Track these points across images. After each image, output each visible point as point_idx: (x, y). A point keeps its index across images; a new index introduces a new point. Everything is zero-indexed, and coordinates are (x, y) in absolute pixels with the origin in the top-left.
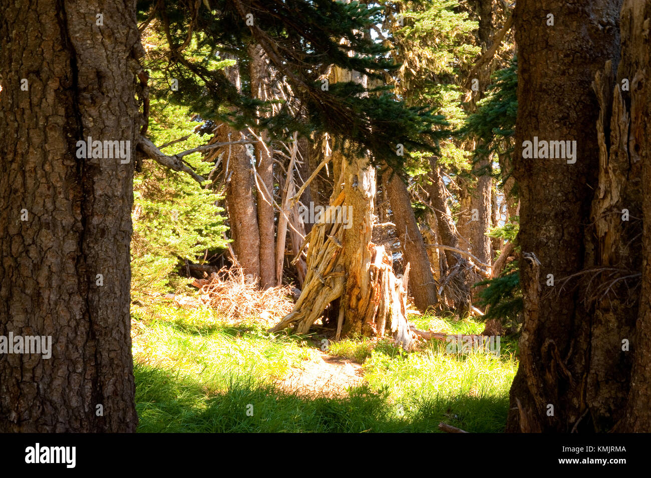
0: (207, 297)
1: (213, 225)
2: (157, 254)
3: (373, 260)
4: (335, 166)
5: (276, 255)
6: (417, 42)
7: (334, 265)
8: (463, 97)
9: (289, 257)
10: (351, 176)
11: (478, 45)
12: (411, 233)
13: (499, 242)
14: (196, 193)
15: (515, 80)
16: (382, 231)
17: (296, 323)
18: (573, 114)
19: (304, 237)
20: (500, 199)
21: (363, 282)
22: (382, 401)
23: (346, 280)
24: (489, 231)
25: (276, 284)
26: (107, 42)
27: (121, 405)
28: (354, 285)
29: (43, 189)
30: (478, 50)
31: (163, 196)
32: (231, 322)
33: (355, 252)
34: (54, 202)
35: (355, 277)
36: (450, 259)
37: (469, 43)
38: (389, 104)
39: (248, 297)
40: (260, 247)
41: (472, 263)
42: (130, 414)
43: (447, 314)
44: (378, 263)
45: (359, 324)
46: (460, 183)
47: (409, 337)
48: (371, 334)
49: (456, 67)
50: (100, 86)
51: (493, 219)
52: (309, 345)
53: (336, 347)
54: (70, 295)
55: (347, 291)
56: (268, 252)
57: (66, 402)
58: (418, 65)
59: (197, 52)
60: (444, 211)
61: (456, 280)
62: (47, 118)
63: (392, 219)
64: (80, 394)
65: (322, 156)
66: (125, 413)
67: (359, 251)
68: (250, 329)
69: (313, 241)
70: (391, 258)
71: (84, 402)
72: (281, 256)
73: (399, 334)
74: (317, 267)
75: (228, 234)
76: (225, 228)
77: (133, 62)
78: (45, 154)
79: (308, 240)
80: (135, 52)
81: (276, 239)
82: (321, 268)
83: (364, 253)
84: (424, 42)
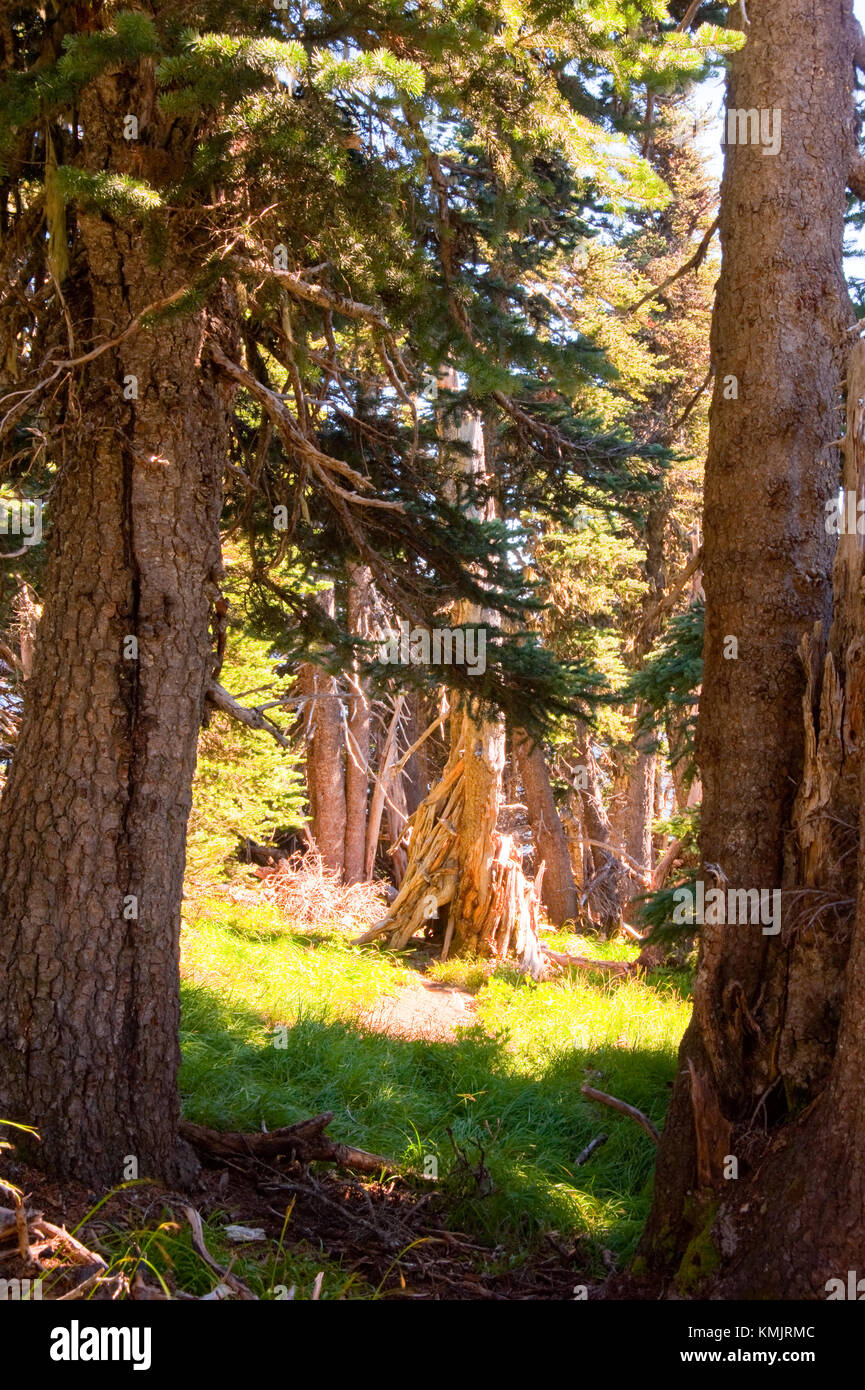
0: (272, 892)
1: (288, 796)
2: (211, 831)
3: (497, 854)
4: (453, 727)
5: (367, 840)
6: (567, 572)
7: (445, 859)
8: (623, 646)
9: (384, 844)
10: (474, 741)
11: (645, 579)
12: (547, 820)
13: (662, 838)
14: (268, 752)
15: (695, 632)
16: (509, 815)
17: (390, 933)
18: (774, 686)
19: (406, 818)
20: (666, 781)
21: (482, 883)
22: (501, 1047)
23: (459, 879)
24: (651, 825)
25: (364, 879)
26: (180, 560)
27: (161, 1037)
28: (470, 887)
29: (83, 744)
30: (645, 587)
31: (224, 754)
32: (302, 928)
33: (473, 843)
34: (95, 762)
35: (471, 876)
36: (597, 858)
37: (633, 576)
38: (532, 654)
39: (327, 894)
40: (346, 828)
41: (626, 865)
42: (171, 1051)
43: (591, 932)
44: (504, 860)
45: (474, 939)
46: (614, 757)
47: (540, 962)
48: (489, 954)
49: (616, 606)
50: (167, 615)
51: (655, 807)
52: (405, 965)
53: (440, 970)
54: (106, 885)
55: (460, 894)
56: (357, 835)
57: (89, 1029)
58: (567, 600)
59: (285, 574)
60: (593, 793)
61: (604, 887)
62: (96, 654)
63: (523, 799)
64: (110, 1020)
65: (436, 711)
66: (165, 1048)
67: (479, 841)
68: (328, 939)
69: (418, 825)
70: (520, 853)
71: (113, 1031)
72: (374, 841)
73: (527, 957)
74: (421, 860)
75: (305, 809)
76: (303, 801)
77: (210, 587)
78: (89, 698)
79: (412, 822)
80: (213, 574)
81: (368, 818)
82: (427, 861)
83: (486, 846)
84: (576, 572)
